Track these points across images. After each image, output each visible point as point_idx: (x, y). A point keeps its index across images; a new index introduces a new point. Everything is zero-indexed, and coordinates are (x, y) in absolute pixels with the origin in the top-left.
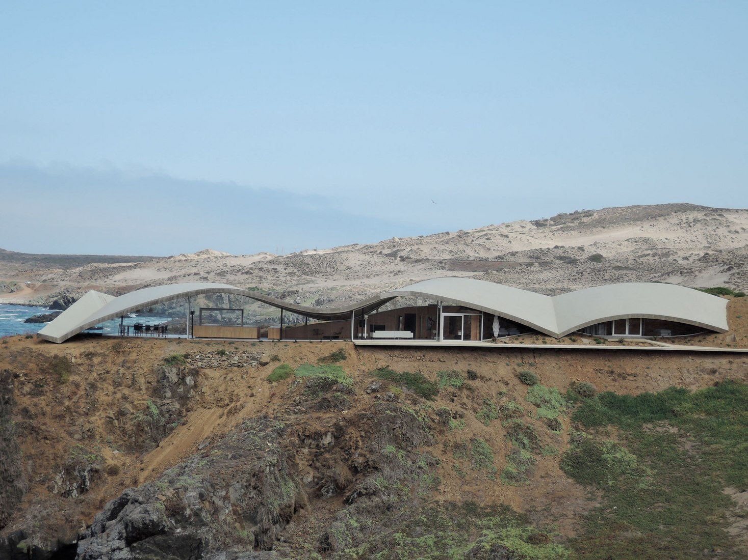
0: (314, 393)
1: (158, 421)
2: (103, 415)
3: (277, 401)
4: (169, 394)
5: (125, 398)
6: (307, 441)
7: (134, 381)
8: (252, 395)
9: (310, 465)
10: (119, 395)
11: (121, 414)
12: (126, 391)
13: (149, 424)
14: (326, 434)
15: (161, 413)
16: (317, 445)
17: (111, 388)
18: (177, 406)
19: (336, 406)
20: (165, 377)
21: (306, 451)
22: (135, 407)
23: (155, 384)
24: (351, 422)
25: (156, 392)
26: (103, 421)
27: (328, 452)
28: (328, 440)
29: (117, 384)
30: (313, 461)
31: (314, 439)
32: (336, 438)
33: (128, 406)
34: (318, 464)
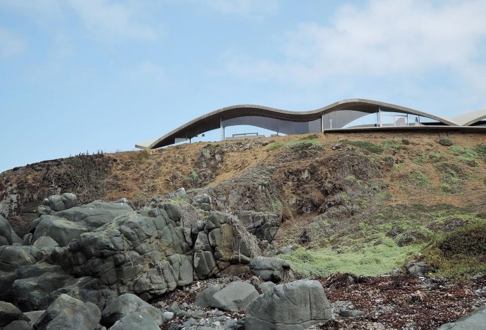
0: (297, 151)
1: (197, 181)
2: (164, 179)
3: (271, 158)
4: (204, 165)
5: (177, 169)
6: (291, 177)
7: (184, 160)
8: (256, 158)
9: (294, 193)
10: (174, 168)
11: (175, 177)
12: (179, 165)
13: (191, 182)
14: (304, 171)
15: (199, 176)
16: (298, 179)
17: (170, 165)
18: (209, 172)
19: (311, 156)
20: (202, 156)
21: (290, 183)
22: (183, 173)
23: (196, 160)
24: (322, 163)
25: (197, 164)
26: (163, 182)
27: (306, 184)
28: (306, 175)
29: (173, 163)
30: (296, 190)
31: (296, 175)
32: (311, 174)
33: (179, 174)
34: (299, 192)
